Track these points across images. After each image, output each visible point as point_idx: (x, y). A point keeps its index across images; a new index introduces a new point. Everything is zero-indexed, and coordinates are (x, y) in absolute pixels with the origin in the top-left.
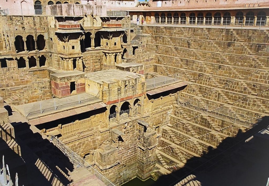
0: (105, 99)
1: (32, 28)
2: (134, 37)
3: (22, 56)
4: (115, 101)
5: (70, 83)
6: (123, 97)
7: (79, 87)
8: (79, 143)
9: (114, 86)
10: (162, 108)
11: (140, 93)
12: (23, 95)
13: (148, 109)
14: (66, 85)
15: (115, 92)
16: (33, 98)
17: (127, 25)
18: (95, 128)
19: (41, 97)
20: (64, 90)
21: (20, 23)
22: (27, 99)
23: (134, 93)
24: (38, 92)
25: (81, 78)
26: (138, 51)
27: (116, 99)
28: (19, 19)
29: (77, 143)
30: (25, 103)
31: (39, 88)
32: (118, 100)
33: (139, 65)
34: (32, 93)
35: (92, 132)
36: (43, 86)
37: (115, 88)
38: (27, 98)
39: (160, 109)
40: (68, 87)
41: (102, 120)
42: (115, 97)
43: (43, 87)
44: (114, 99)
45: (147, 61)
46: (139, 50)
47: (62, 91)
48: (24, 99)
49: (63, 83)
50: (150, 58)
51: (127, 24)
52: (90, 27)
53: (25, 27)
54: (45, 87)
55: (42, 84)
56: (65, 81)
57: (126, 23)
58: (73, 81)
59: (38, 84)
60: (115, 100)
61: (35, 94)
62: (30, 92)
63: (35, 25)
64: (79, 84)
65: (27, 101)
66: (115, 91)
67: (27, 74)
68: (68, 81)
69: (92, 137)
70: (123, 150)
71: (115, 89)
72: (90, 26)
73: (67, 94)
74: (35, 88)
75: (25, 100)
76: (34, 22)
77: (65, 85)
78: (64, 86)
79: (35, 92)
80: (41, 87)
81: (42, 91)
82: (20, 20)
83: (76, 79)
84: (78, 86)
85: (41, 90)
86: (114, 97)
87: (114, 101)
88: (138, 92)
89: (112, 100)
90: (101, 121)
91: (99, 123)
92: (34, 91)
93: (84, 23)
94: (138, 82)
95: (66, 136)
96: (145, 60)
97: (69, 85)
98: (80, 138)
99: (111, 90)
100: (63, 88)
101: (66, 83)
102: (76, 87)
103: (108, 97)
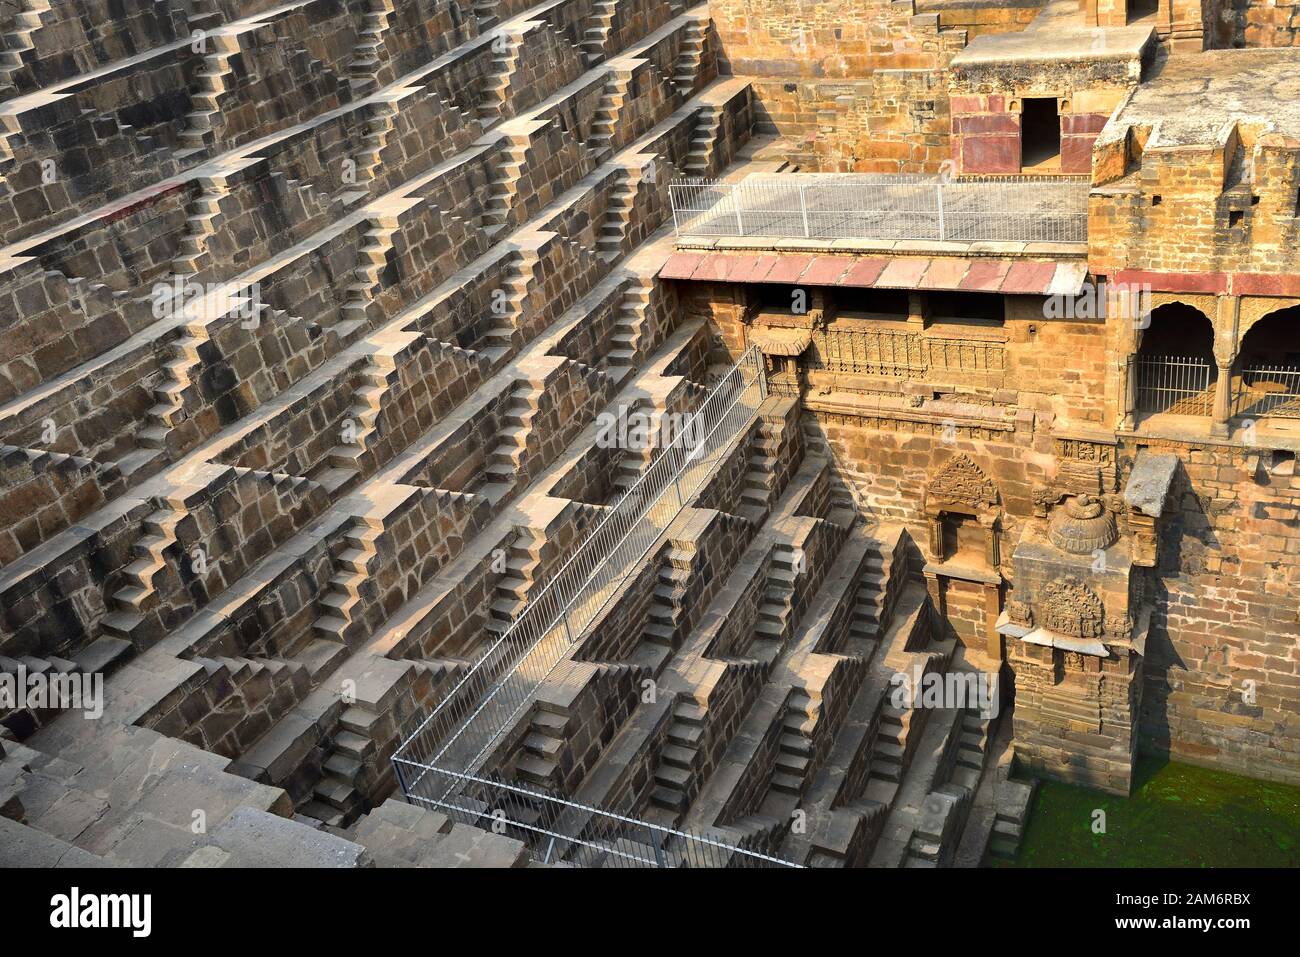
0: (1100, 245)
4: (1187, 277)
5: (1019, 104)
6: (1266, 269)
7: (1079, 136)
8: (915, 439)
9: (1183, 173)
12: (834, 130)
14: (991, 108)
15: (1194, 222)
16: (875, 152)
18: (1026, 400)
19: (920, 154)
20: (984, 142)
22: (852, 152)
24: (903, 124)
25: (1099, 83)
27: (1197, 270)
29: (903, 436)
30: (844, 168)
31: (909, 107)
32: (1217, 277)
34: (875, 123)
35: (1001, 413)
36: (932, 96)
37: (1191, 191)
38: (851, 144)
40: (1002, 122)
41: (1081, 372)
42: (1190, 256)
43: (931, 105)
44: (1178, 265)
47: (967, 141)
48: (837, 146)
49: (977, 100)
54: (940, 103)
55: (925, 85)
56: (986, 90)
58: (1039, 90)
59: (904, 83)
60: (1187, 271)
61: (891, 133)
62: (865, 117)
64: (1078, 119)
65: (850, 161)
66: (1196, 213)
67: (904, 25)
68: (1009, 93)
69: (998, 442)
71: (1199, 196)
73: (998, 166)
74: (891, 103)
75: (840, 154)
77: (989, 114)
78: (983, 114)
79: (888, 120)
80: (921, 104)
81: (926, 125)
83: (1061, 84)
84: (1076, 130)
85: (921, 119)
86: (1183, 250)
87: (1174, 276)
89: (1163, 270)
90: (1077, 377)
91: (1060, 381)
92: (883, 115)
95: (849, 378)
97: (1015, 114)
98: (922, 418)
99: (1157, 200)
100: (977, 124)
101: (993, 103)
102: (1063, 135)
103: (1128, 240)
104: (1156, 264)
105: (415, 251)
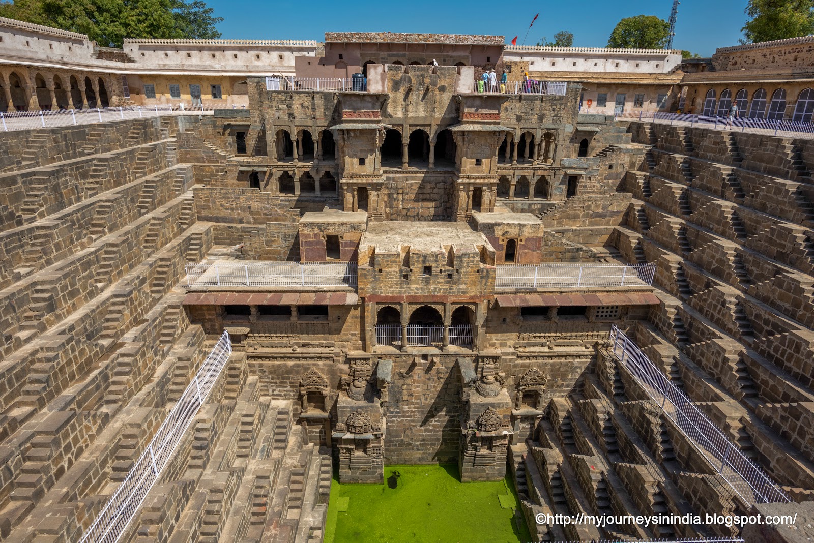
0: (362, 286)
1: (308, 116)
2: (601, 150)
3: (287, 169)
4: (391, 298)
5: (325, 237)
6: (415, 293)
7: (347, 248)
8: (295, 364)
9: (388, 262)
10: (556, 349)
11: (472, 295)
12: (250, 244)
13: (505, 340)
15: (393, 278)
16: (267, 252)
17: (556, 118)
18: (337, 345)
19: (285, 253)
20: (312, 250)
21: (285, 106)
22: (258, 253)
23: (450, 289)
24: (278, 243)
25: (353, 230)
26: (585, 186)
27: (395, 295)
28: (284, 98)
29: (290, 363)
30: (254, 259)
31: (281, 236)
32: (401, 297)
33: (526, 223)
34: (267, 242)
35: (327, 350)
36: (289, 232)
37: (391, 268)
39: (546, 349)
40: (319, 243)
42: (392, 290)
43: (289, 236)
44: (388, 293)
45: (598, 215)
46: (589, 184)
47: (306, 249)
48: (252, 251)
49: (309, 235)
50: (610, 209)
51: (556, 116)
52: (425, 118)
53: (295, 114)
54: (293, 235)
56: (313, 232)
57: (552, 114)
58: (332, 231)
60: (391, 295)
61: (274, 246)
62: (263, 239)
63: (314, 109)
64: (346, 243)
66: (393, 275)
67: (276, 206)
68: (322, 233)
69: (327, 362)
70: (412, 412)
71: (393, 269)
72: (422, 114)
73: (320, 258)
76: (313, 104)
77: (314, 240)
78: (312, 240)
79: (273, 241)
80: (285, 235)
81: (287, 243)
82: (285, 100)
83: (340, 230)
84: (346, 246)
85: (285, 241)
86: (389, 288)
87: (387, 297)
88: (467, 289)
89: (384, 295)
91: (350, 337)
92: (270, 239)
93: (410, 108)
94: (468, 266)
96: (591, 212)
97: (324, 241)
98: (298, 355)
99: (380, 271)
100: (310, 243)
101: (316, 235)
102: (341, 248)
103: (372, 285)
104: (381, 293)
105: (64, 296)
